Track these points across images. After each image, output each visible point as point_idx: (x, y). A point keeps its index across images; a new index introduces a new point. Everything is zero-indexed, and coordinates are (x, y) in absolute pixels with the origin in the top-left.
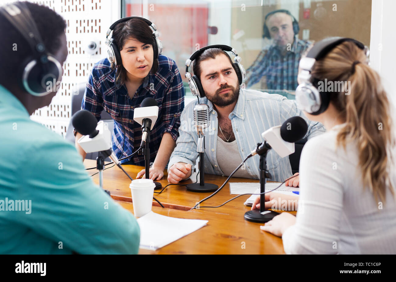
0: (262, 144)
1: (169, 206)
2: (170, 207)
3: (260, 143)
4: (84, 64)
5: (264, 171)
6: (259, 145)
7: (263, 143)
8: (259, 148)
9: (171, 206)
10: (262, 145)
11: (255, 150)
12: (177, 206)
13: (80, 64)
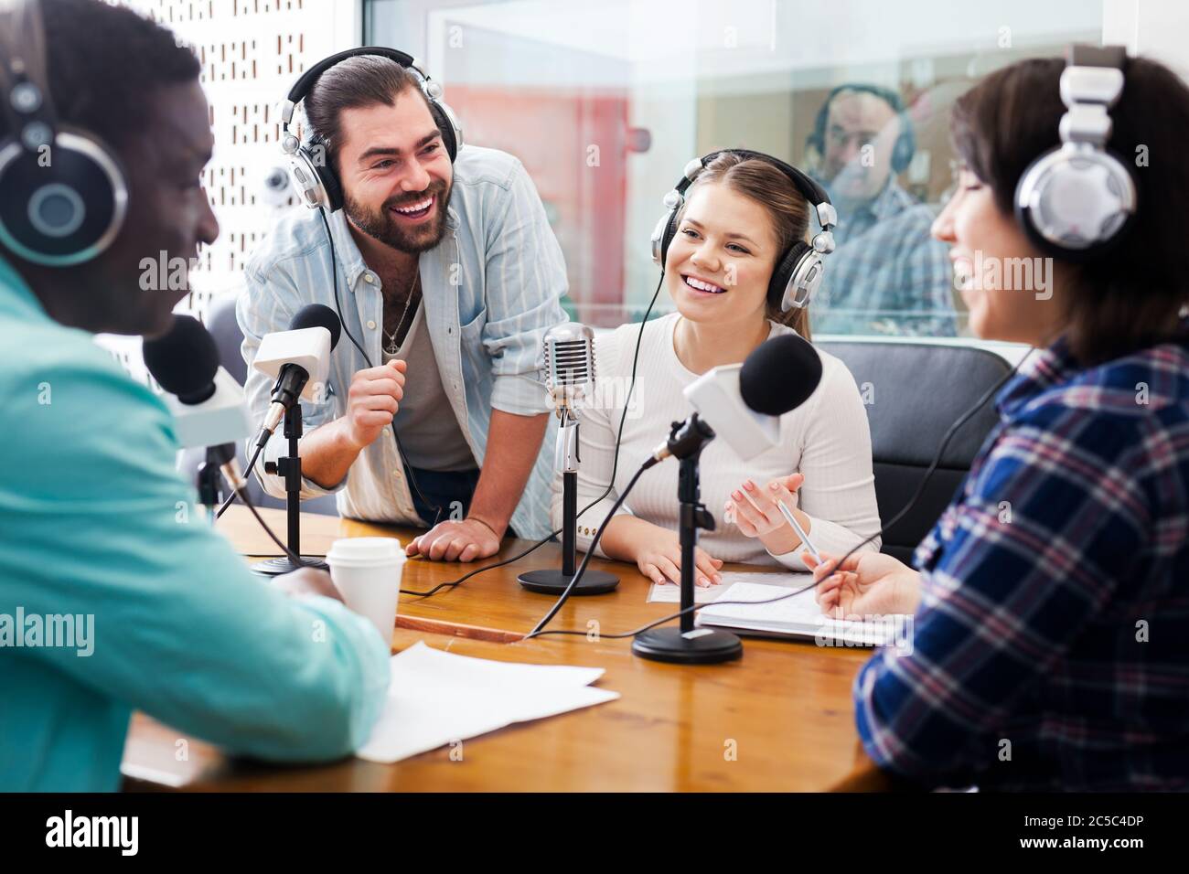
0: (684, 423)
1: (456, 632)
2: (458, 634)
3: (680, 421)
4: (253, 236)
5: (691, 505)
6: (677, 427)
7: (689, 421)
8: (678, 436)
9: (462, 630)
10: (685, 428)
11: (664, 445)
12: (480, 631)
13: (243, 236)
